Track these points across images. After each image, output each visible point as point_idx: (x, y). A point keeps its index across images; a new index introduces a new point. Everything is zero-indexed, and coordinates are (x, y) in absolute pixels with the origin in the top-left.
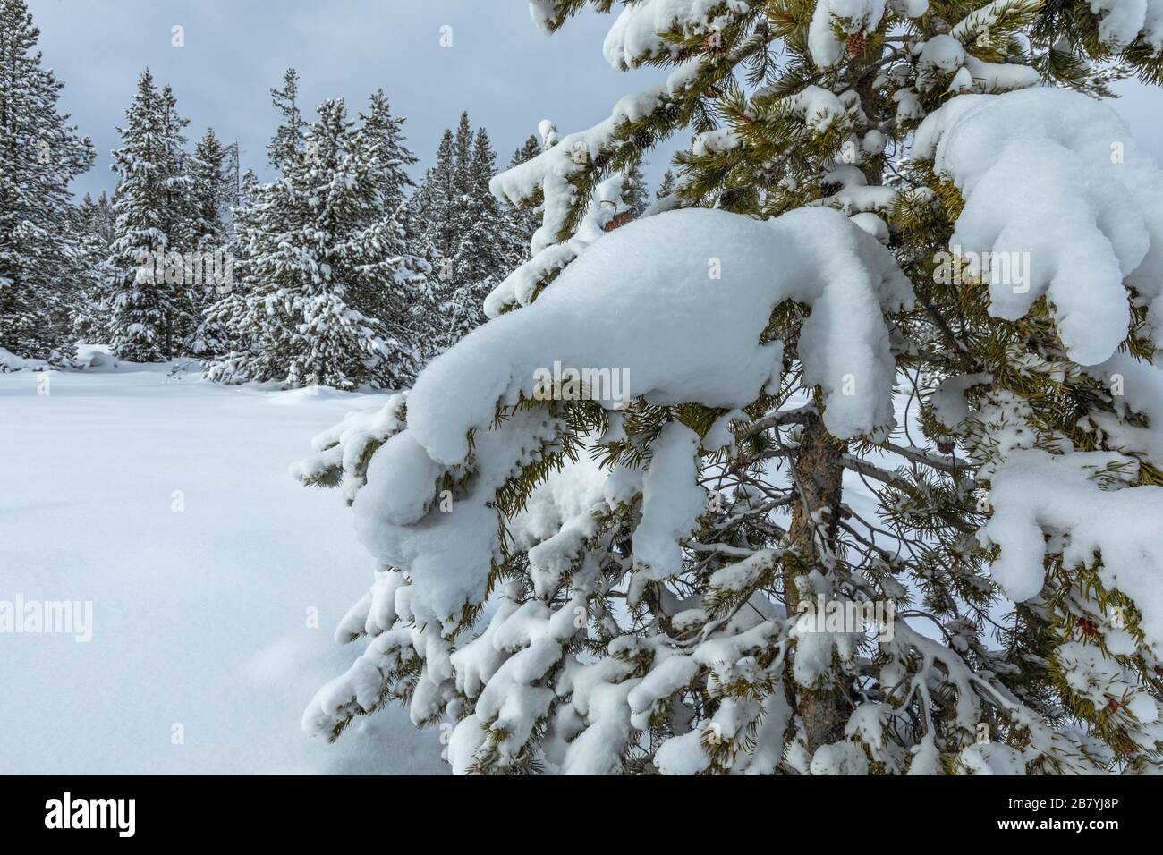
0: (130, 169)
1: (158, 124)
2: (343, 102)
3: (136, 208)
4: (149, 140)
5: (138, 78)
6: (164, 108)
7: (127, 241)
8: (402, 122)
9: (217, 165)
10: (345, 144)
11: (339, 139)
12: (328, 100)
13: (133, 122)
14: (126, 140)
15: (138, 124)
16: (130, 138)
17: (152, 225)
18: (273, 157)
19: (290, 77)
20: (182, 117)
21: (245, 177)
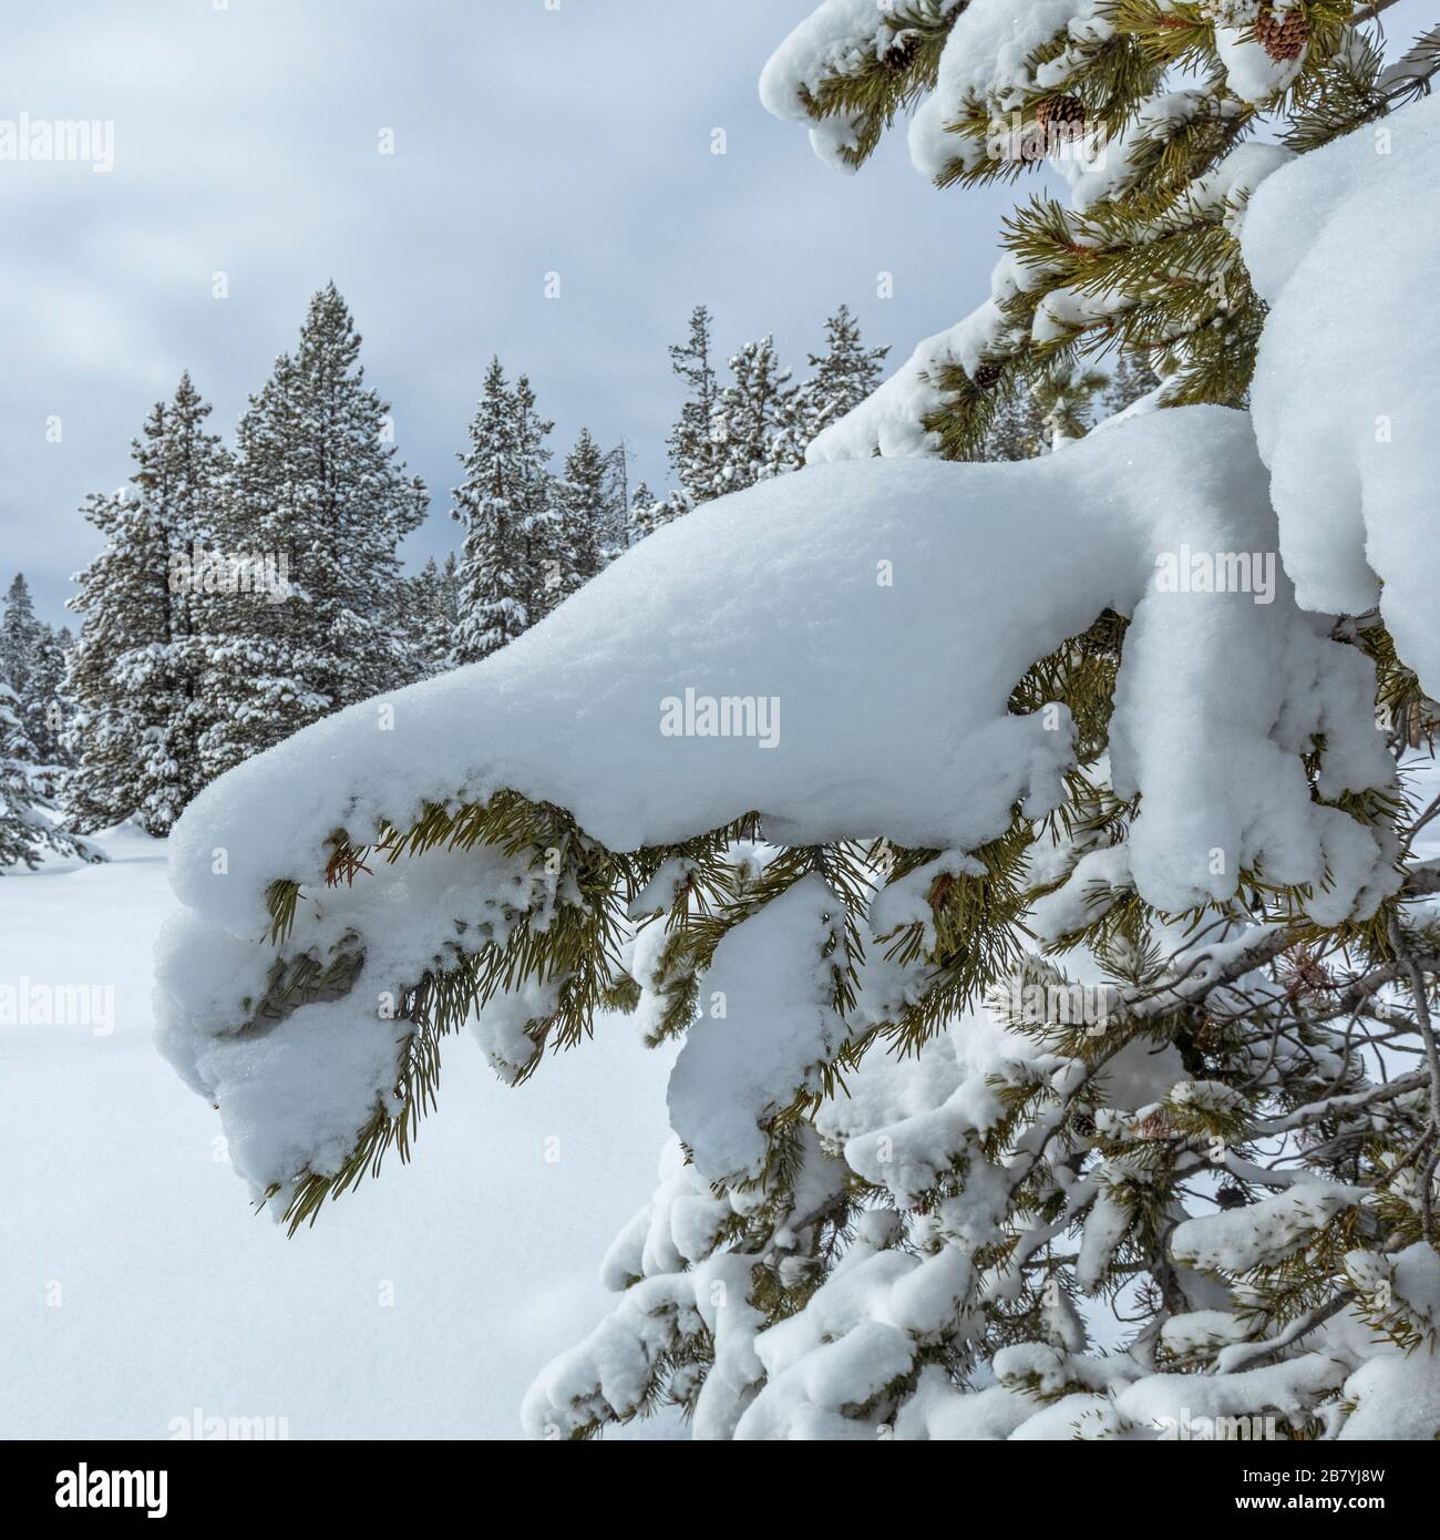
0: (475, 513)
1: (511, 438)
2: (770, 343)
3: (484, 570)
4: (499, 464)
5: (483, 375)
6: (519, 412)
7: (473, 623)
8: (883, 354)
9: (596, 485)
10: (777, 414)
11: (768, 406)
12: (747, 345)
13: (478, 442)
14: (470, 469)
15: (485, 442)
16: (475, 466)
17: (506, 594)
18: (675, 457)
19: (698, 322)
20: (544, 420)
21: (635, 498)
